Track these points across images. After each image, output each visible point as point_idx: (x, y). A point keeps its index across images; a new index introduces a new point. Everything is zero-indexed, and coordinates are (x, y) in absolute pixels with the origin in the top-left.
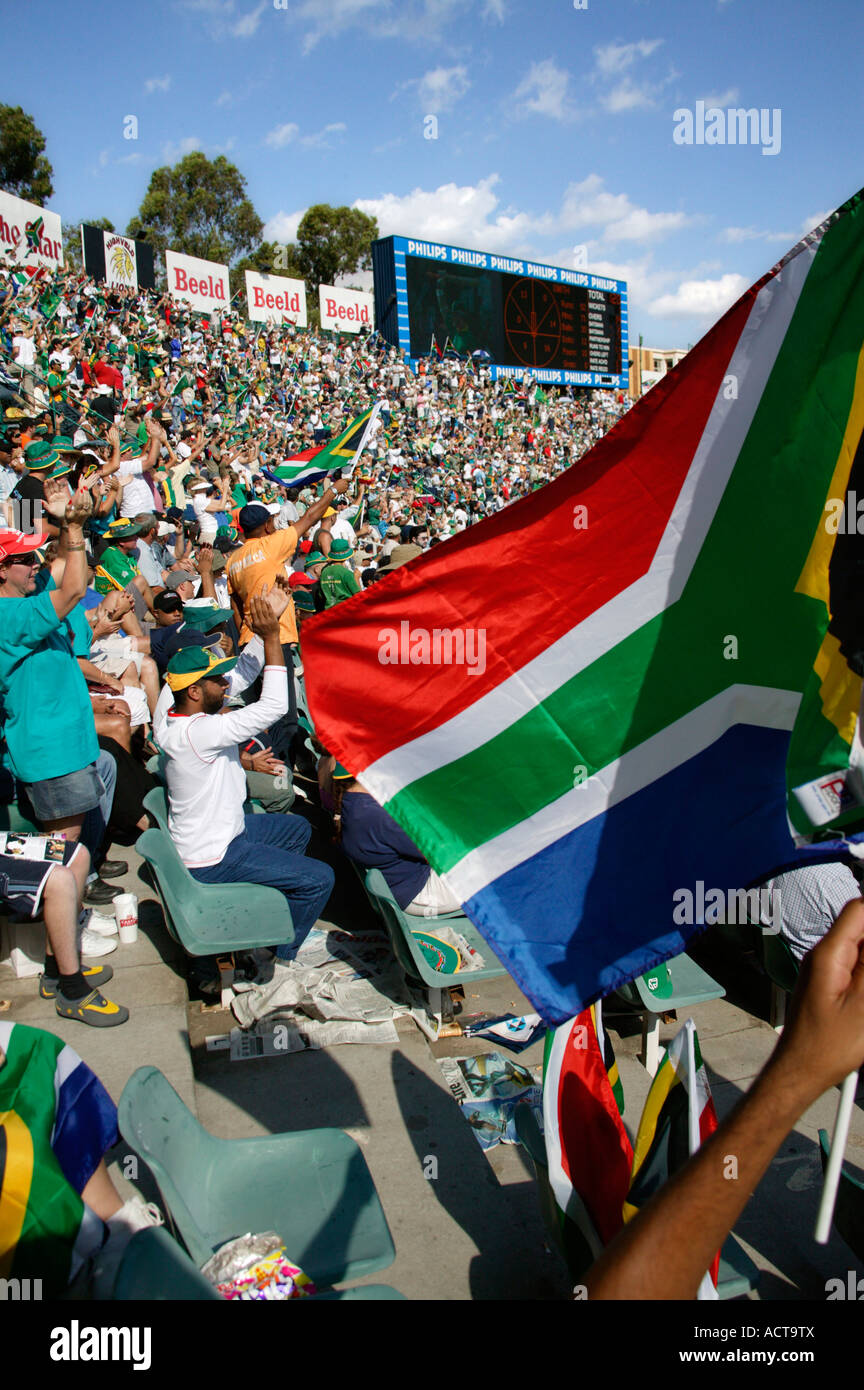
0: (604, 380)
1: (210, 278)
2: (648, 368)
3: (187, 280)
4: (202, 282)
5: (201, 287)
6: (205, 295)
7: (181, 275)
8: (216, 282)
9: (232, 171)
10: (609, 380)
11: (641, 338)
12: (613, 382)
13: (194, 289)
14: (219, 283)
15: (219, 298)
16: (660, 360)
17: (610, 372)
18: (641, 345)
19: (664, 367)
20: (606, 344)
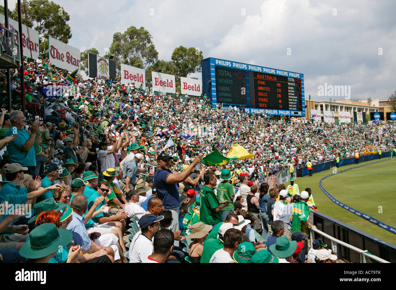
0: (295, 113)
1: (138, 74)
2: (313, 108)
3: (129, 75)
4: (135, 76)
5: (134, 78)
6: (136, 81)
7: (126, 73)
8: (140, 76)
9: (146, 33)
10: (297, 113)
11: (310, 96)
12: (299, 114)
13: (131, 78)
14: (141, 76)
16: (318, 105)
17: (297, 110)
18: (310, 99)
19: (319, 108)
20: (295, 99)
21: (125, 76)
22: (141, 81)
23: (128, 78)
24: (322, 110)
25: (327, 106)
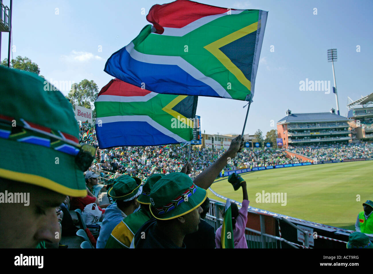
0: (195, 142)
1: (87, 113)
2: (207, 139)
3: (81, 113)
4: (85, 114)
5: (85, 115)
6: (85, 117)
7: (79, 112)
8: (89, 114)
9: (95, 84)
10: (196, 142)
11: (205, 131)
12: (197, 143)
13: (83, 115)
14: (90, 114)
15: (89, 118)
16: (210, 137)
17: (196, 140)
18: (205, 132)
19: (211, 139)
20: (195, 132)
21: (78, 114)
22: (90, 117)
23: (80, 115)
24: (213, 140)
25: (216, 138)
